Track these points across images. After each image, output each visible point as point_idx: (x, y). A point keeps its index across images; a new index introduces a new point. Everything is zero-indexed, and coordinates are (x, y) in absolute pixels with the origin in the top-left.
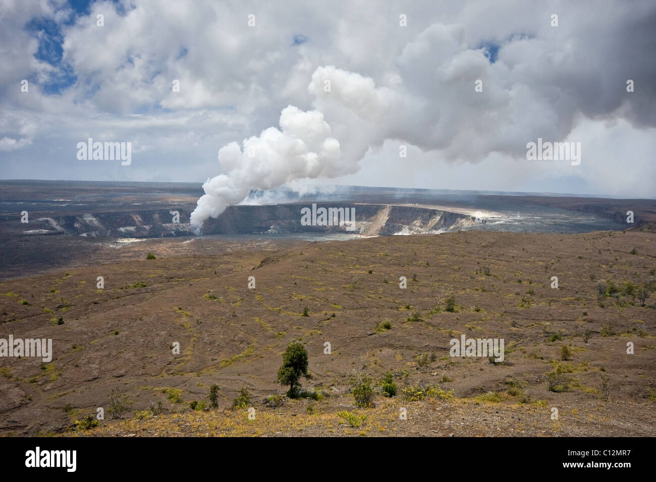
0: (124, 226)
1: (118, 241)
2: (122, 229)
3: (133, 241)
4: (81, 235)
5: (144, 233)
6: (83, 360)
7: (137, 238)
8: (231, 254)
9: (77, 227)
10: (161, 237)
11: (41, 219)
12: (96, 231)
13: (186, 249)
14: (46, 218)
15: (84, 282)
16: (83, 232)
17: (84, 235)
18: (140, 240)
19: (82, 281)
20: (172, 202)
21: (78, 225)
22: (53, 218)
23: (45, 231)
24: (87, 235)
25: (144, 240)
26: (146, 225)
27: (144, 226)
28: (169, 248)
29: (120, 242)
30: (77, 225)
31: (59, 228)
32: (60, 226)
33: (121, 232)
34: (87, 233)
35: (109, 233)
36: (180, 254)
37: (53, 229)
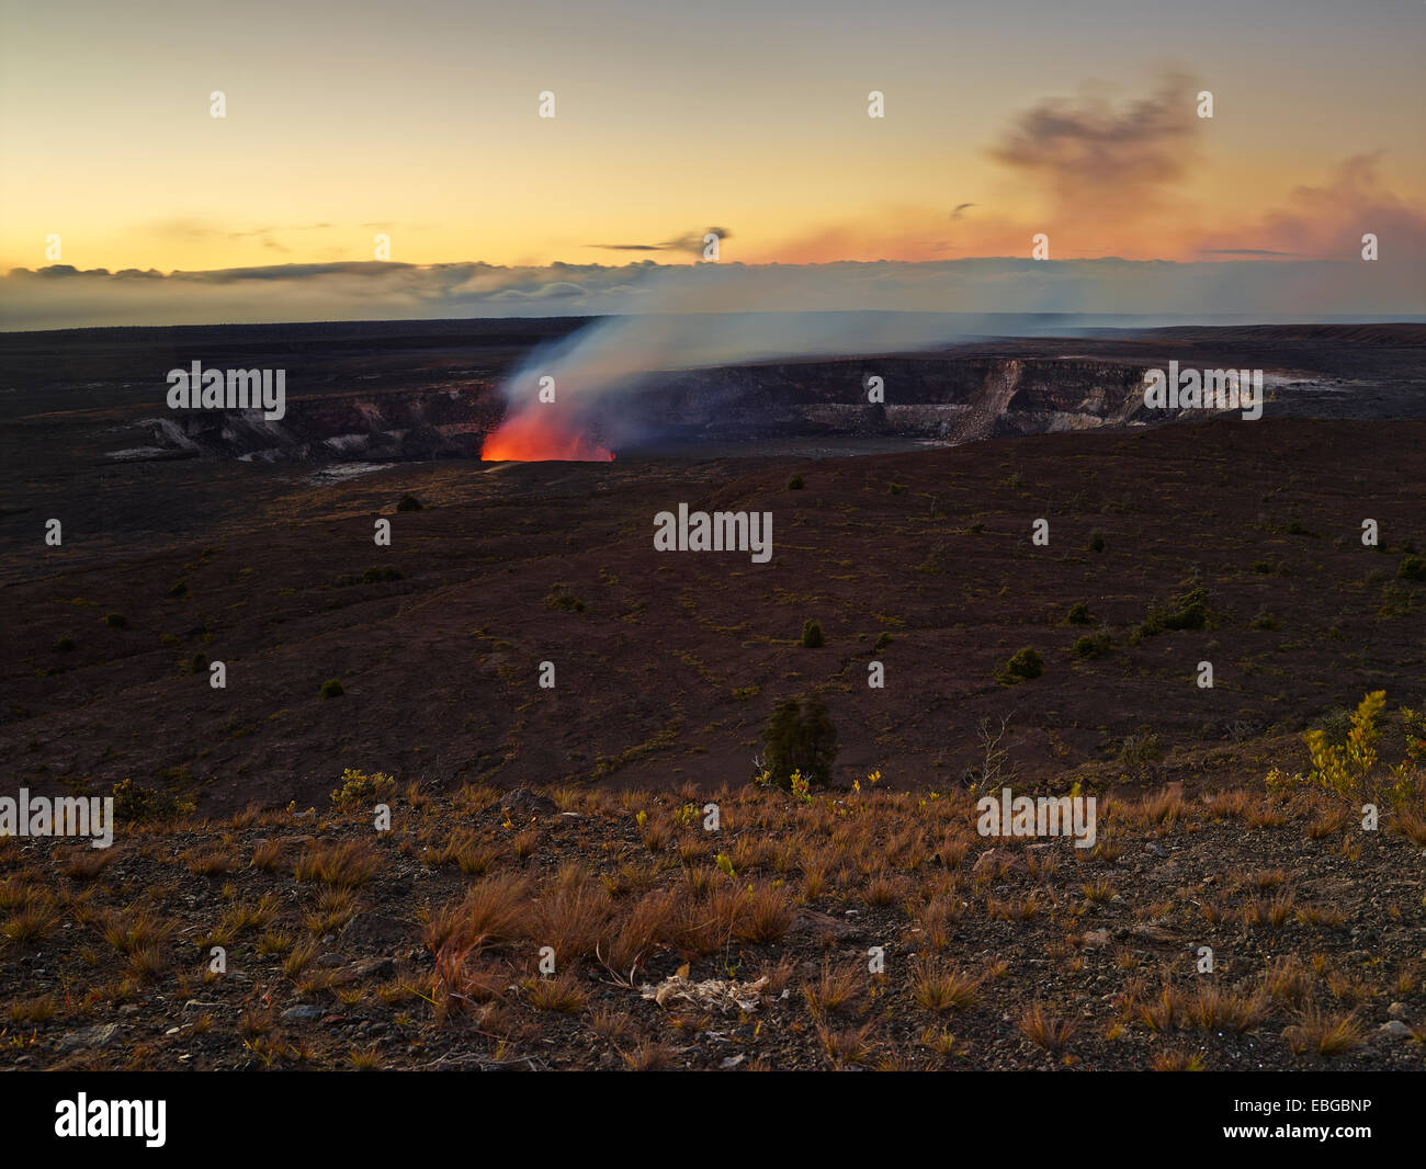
0: (341, 433)
1: (327, 472)
2: (336, 442)
3: (364, 470)
4: (240, 459)
5: (390, 449)
6: (256, 758)
7: (373, 461)
8: (609, 495)
9: (228, 440)
10: (430, 459)
11: (144, 423)
12: (274, 447)
13: (495, 487)
14: (154, 420)
15: (248, 570)
16: (242, 454)
17: (247, 458)
18: (381, 467)
19: (245, 567)
20: (454, 369)
21: (230, 435)
22: (171, 419)
23: (153, 451)
24: (252, 457)
25: (391, 465)
26: (394, 429)
27: (391, 433)
28: (453, 485)
29: (333, 472)
30: (227, 434)
31: (185, 442)
32: (188, 437)
33: (333, 448)
34: (251, 454)
35: (304, 453)
36: (480, 499)
37: (172, 444)
